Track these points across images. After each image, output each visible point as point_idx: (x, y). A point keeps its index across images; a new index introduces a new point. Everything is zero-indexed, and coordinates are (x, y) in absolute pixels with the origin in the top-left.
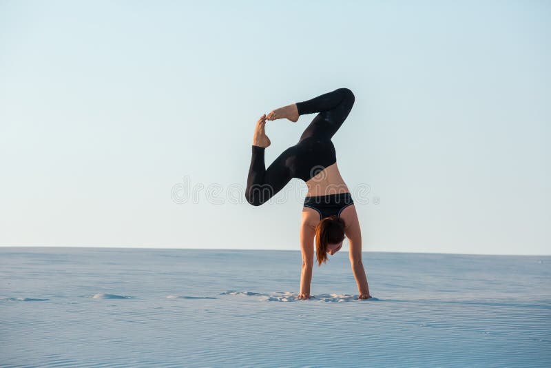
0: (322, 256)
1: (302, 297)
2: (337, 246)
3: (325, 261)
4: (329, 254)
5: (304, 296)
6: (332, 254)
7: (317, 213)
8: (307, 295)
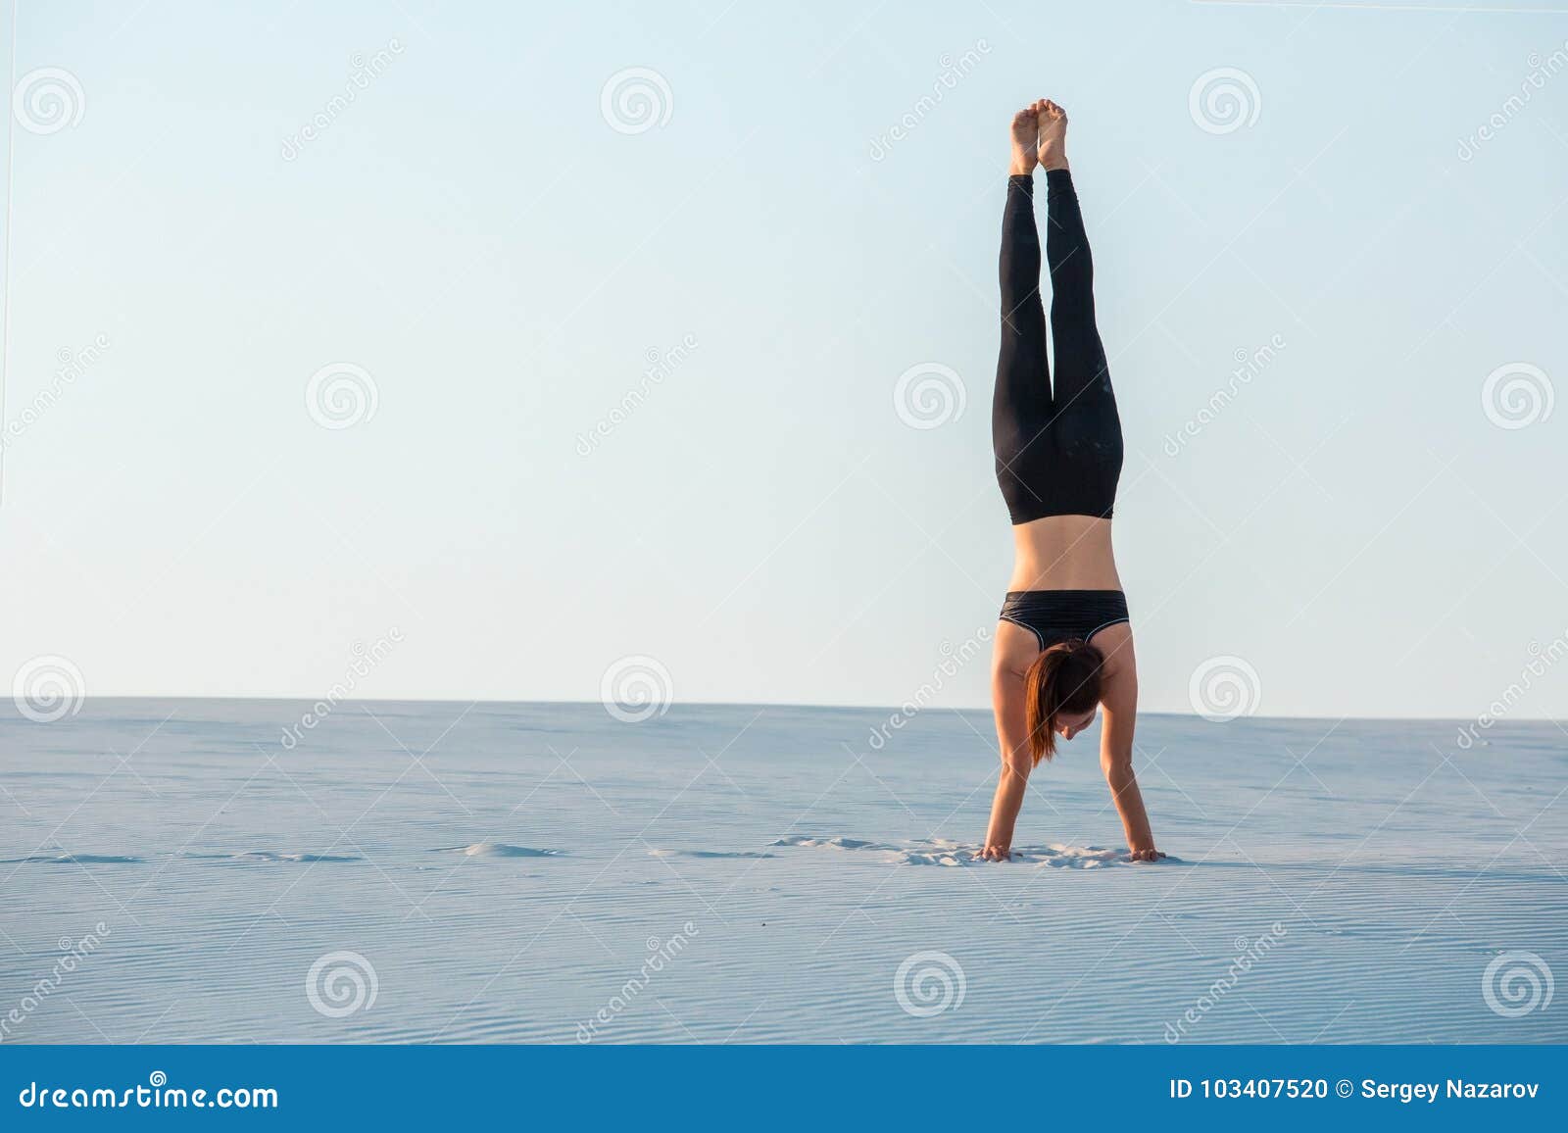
0: (1043, 743)
1: (990, 854)
2: (1083, 718)
3: (1049, 756)
4: (1060, 737)
5: (994, 850)
6: (1070, 737)
7: (1031, 637)
8: (1002, 847)
